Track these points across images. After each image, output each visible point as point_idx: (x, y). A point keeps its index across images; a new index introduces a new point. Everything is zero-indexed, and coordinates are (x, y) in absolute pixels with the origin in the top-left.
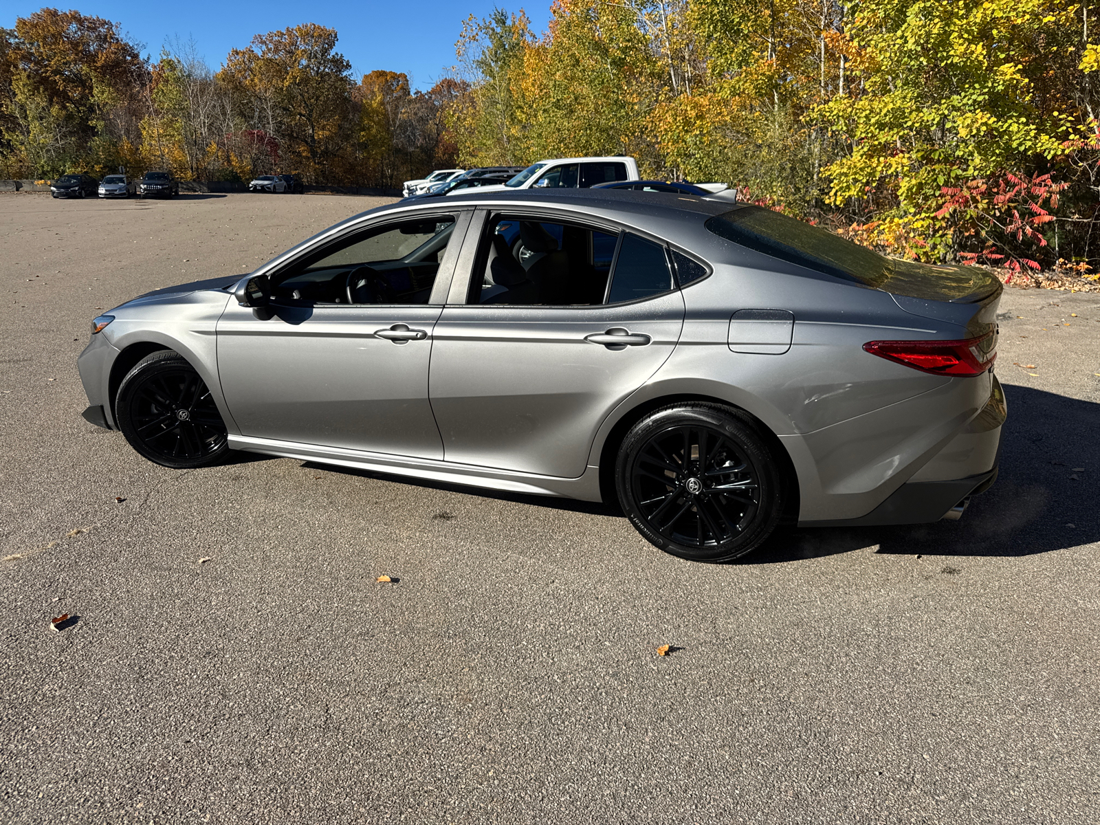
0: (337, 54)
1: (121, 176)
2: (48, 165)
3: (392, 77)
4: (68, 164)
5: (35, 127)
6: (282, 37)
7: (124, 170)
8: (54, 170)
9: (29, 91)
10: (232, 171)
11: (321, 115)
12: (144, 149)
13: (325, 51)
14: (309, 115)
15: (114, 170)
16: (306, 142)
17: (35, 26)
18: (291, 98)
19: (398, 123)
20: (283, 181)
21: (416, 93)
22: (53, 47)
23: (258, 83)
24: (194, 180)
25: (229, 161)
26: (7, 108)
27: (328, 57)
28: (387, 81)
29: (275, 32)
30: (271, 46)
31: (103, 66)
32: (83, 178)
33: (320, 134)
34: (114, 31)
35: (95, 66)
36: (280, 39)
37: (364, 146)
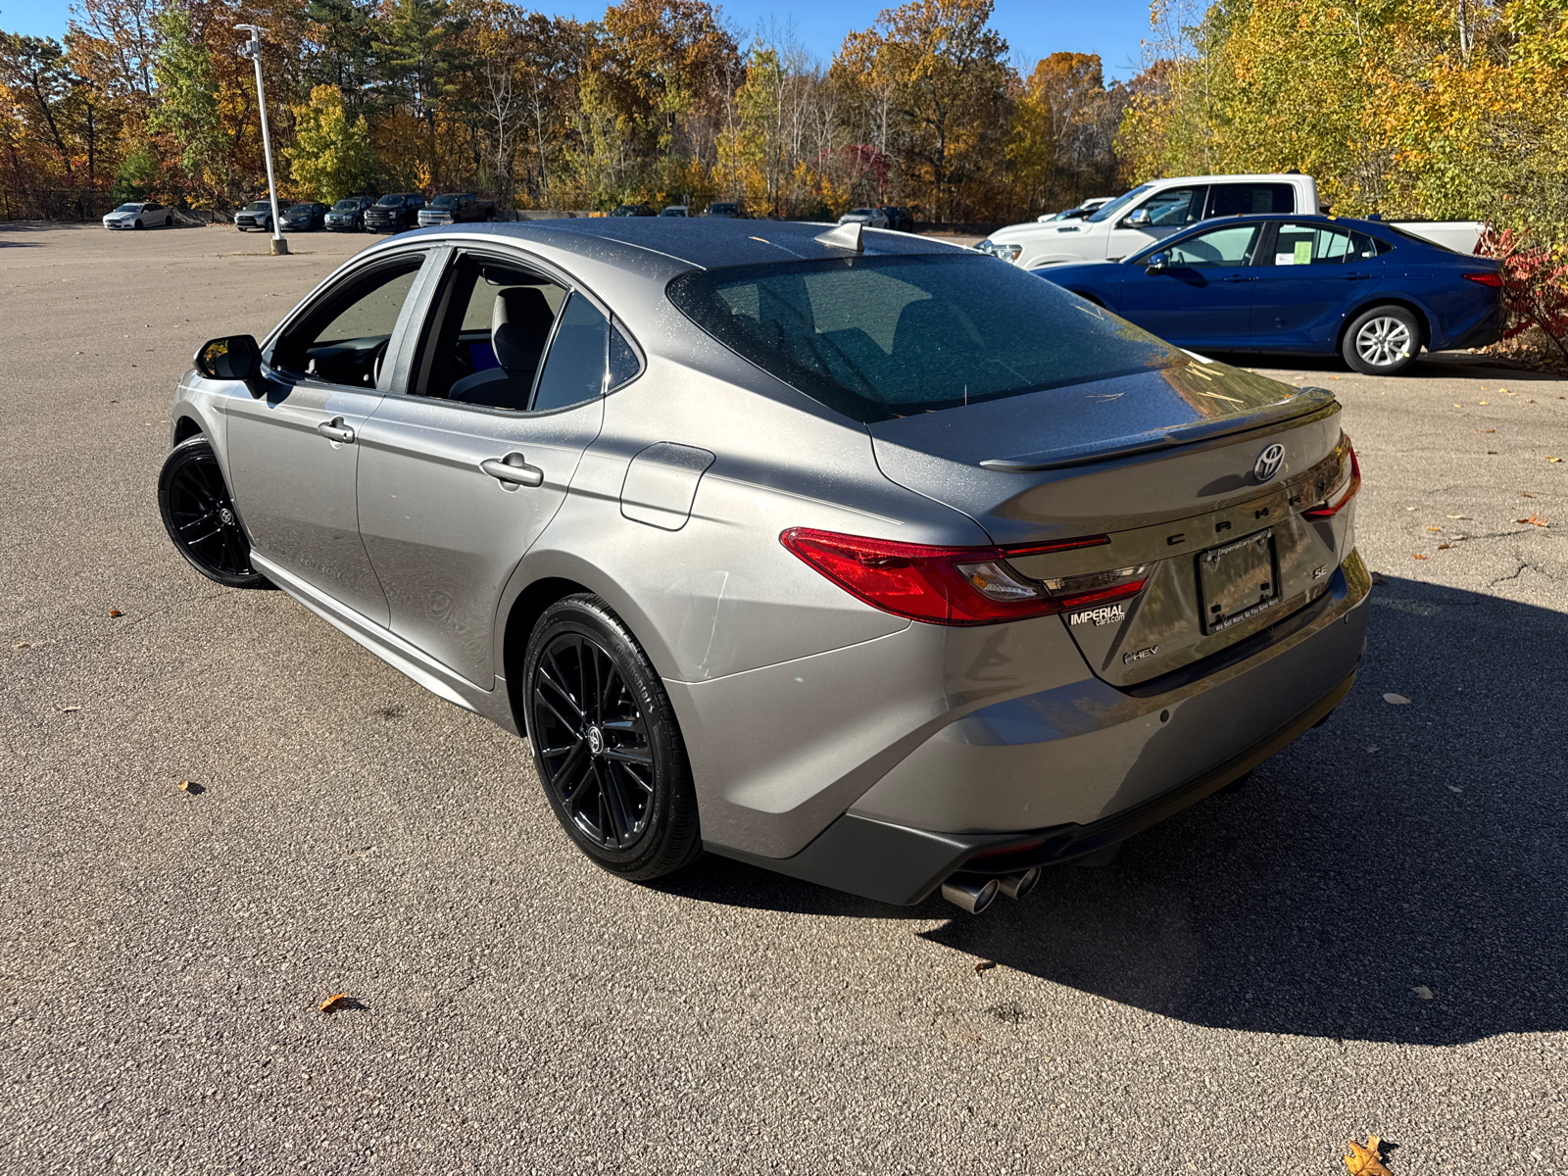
0: (990, 31)
1: (682, 207)
2: (607, 192)
3: (1079, 61)
4: (628, 192)
5: (600, 142)
6: (918, 11)
7: (689, 200)
8: (612, 199)
9: (596, 98)
10: (820, 203)
11: (956, 121)
12: (717, 172)
13: (973, 28)
14: (940, 121)
15: (677, 200)
16: (931, 161)
17: (623, 16)
18: (918, 96)
19: (1064, 130)
20: (884, 216)
21: (1112, 84)
22: (640, 42)
23: (876, 78)
24: (770, 214)
25: (819, 188)
26: (570, 121)
27: (978, 36)
28: (1071, 68)
29: (910, 5)
30: (901, 24)
31: (693, 63)
32: (641, 209)
33: (951, 149)
34: (713, 17)
35: (684, 64)
36: (915, 13)
37: (1010, 165)
